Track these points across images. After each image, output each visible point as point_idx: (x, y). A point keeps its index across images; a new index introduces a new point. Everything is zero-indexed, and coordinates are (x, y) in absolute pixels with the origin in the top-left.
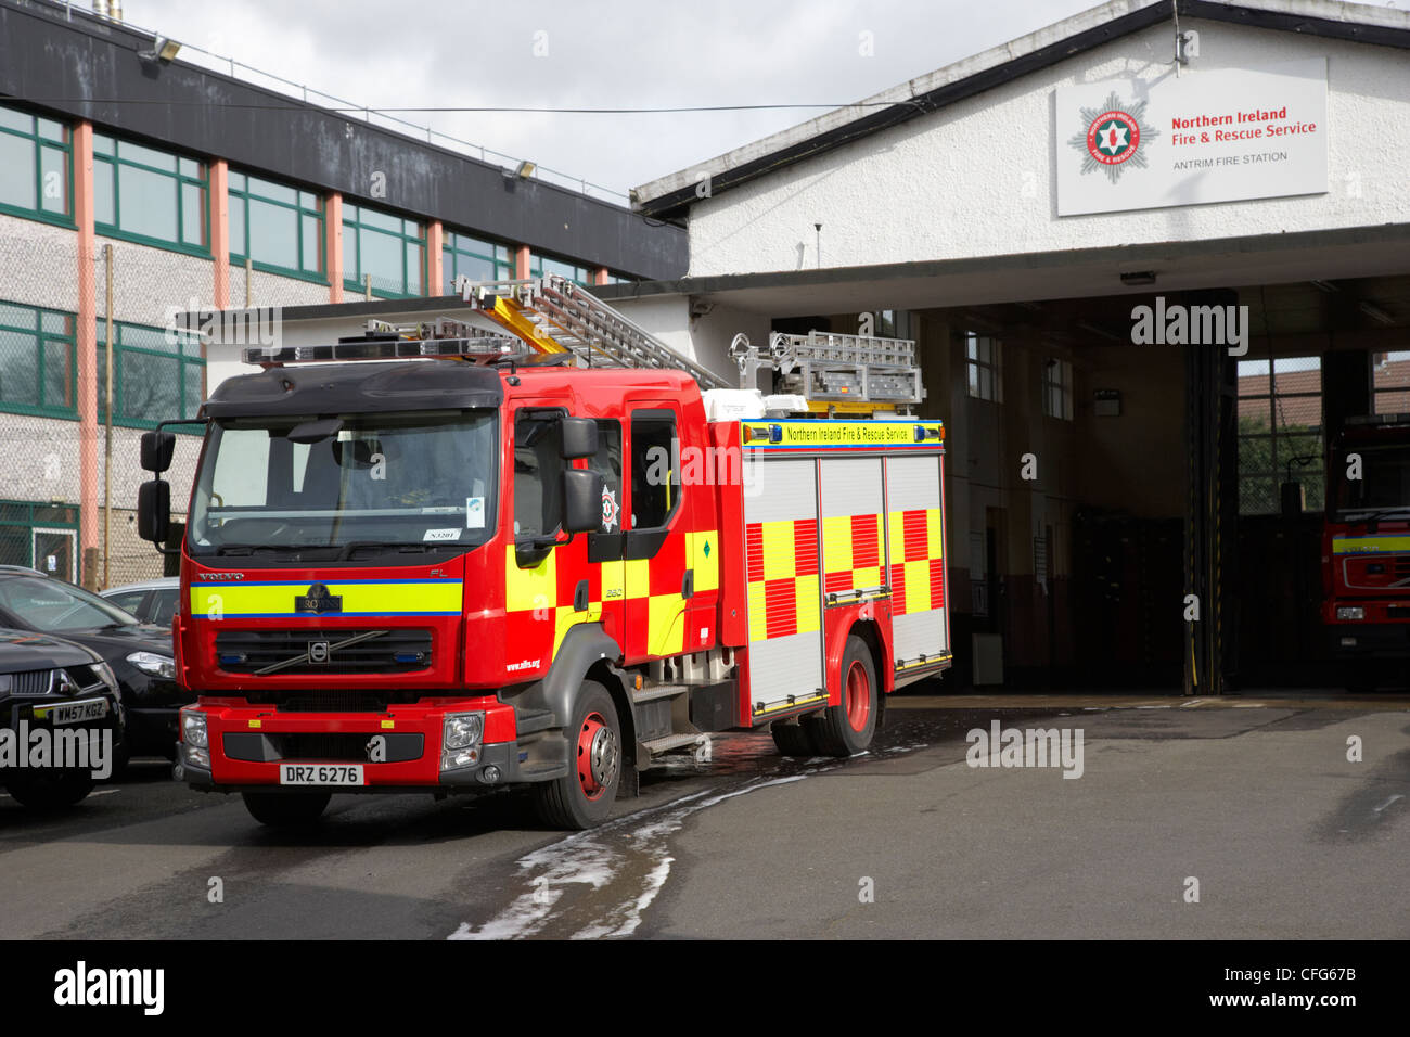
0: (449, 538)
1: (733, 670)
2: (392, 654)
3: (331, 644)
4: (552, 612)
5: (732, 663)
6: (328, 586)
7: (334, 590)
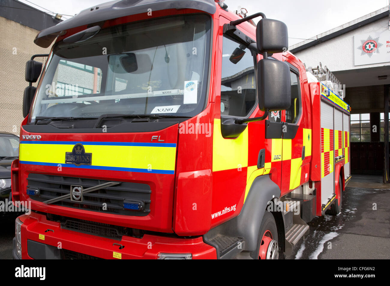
0: (170, 112)
1: (314, 191)
2: (122, 201)
3: (84, 188)
4: (245, 169)
5: (313, 188)
6: (84, 146)
7: (88, 148)
